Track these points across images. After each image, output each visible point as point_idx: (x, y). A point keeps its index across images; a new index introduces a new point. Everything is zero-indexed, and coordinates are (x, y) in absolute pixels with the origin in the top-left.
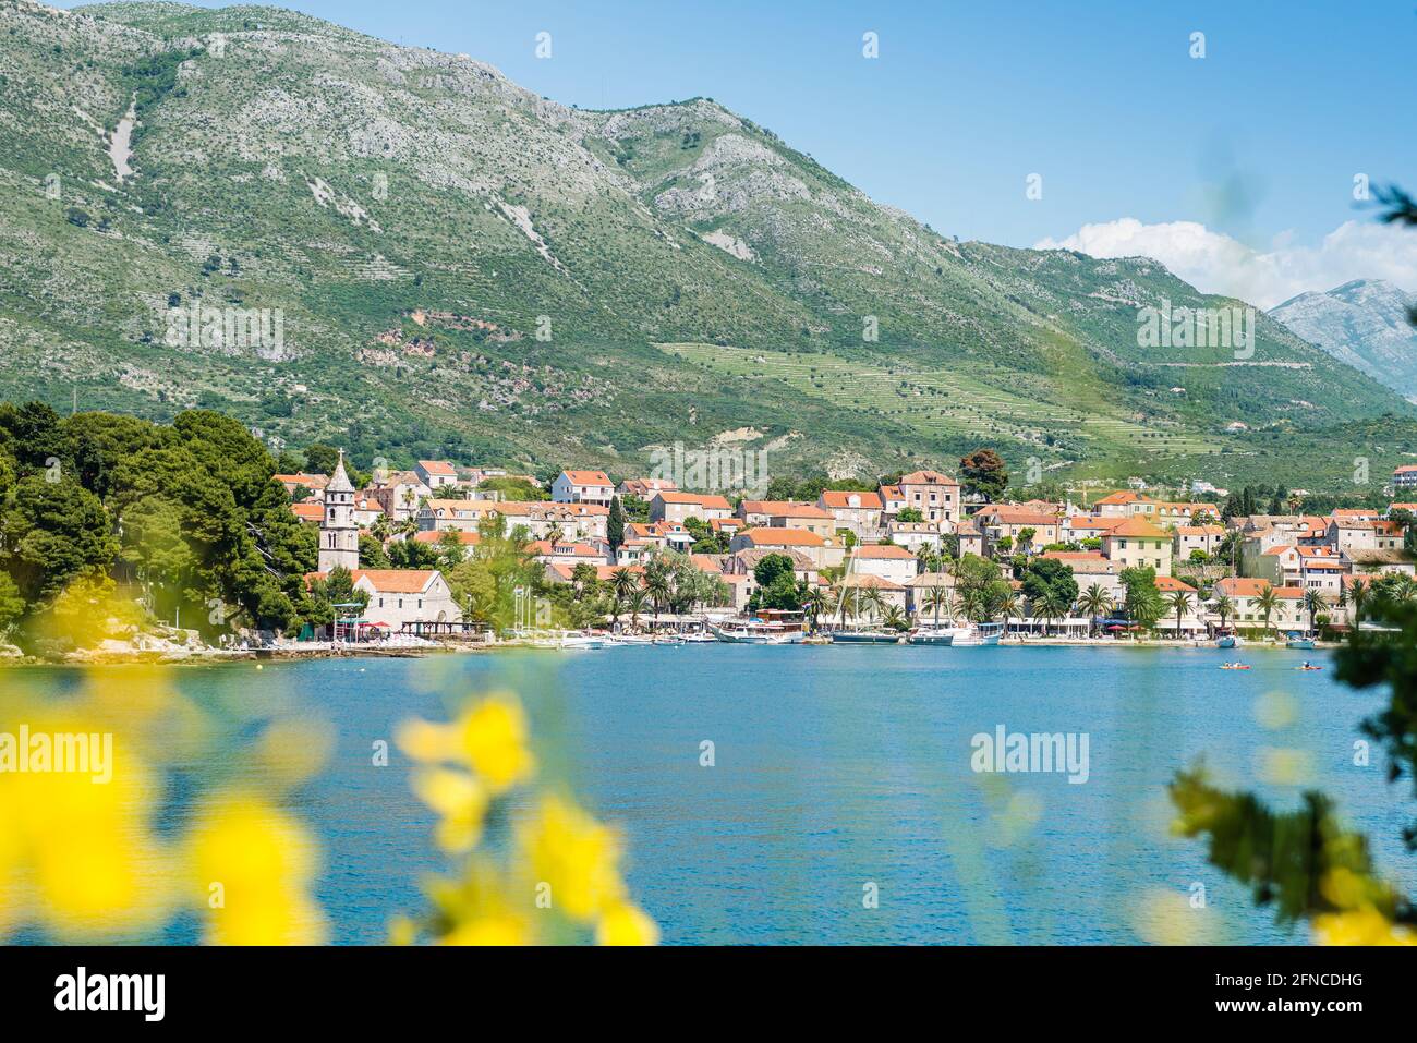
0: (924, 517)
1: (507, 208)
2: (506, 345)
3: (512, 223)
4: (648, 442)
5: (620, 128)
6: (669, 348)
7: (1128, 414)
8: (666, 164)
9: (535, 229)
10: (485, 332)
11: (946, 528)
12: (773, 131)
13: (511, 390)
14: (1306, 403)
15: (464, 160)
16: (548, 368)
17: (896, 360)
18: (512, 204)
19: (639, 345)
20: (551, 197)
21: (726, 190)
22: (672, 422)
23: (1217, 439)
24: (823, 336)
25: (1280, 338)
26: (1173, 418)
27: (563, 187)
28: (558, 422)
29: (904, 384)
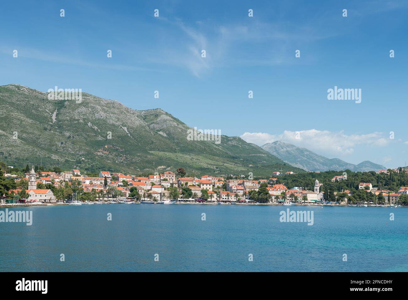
0: (168, 180)
1: (123, 127)
2: (122, 151)
3: (124, 130)
4: (145, 168)
5: (144, 114)
6: (151, 152)
7: (232, 163)
8: (152, 120)
9: (128, 131)
10: (118, 149)
11: (172, 182)
12: (171, 114)
13: (122, 159)
14: (265, 162)
15: (115, 119)
16: (129, 155)
17: (191, 154)
18: (124, 127)
19: (145, 151)
20: (131, 125)
21: (162, 124)
22: (150, 165)
23: (247, 168)
24: (179, 150)
25: (261, 151)
26: (240, 164)
27: (133, 124)
28: (130, 165)
29: (192, 158)
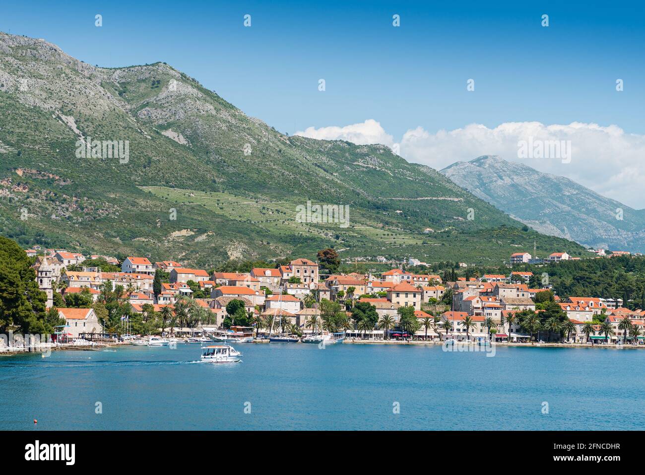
0: (301, 281)
1: (63, 117)
2: (64, 187)
3: (66, 125)
4: (137, 237)
5: (119, 77)
6: (146, 189)
7: (375, 224)
8: (143, 96)
9: (78, 128)
10: (53, 180)
11: (312, 286)
12: (197, 79)
13: (67, 210)
14: (461, 219)
15: (42, 93)
16: (85, 198)
17: (259, 195)
18: (66, 115)
19: (130, 187)
20: (86, 112)
21: (174, 109)
22: (148, 226)
23: (419, 237)
24: (223, 183)
25: (448, 185)
26: (397, 226)
27: (92, 107)
28: (91, 226)
29: (264, 208)
